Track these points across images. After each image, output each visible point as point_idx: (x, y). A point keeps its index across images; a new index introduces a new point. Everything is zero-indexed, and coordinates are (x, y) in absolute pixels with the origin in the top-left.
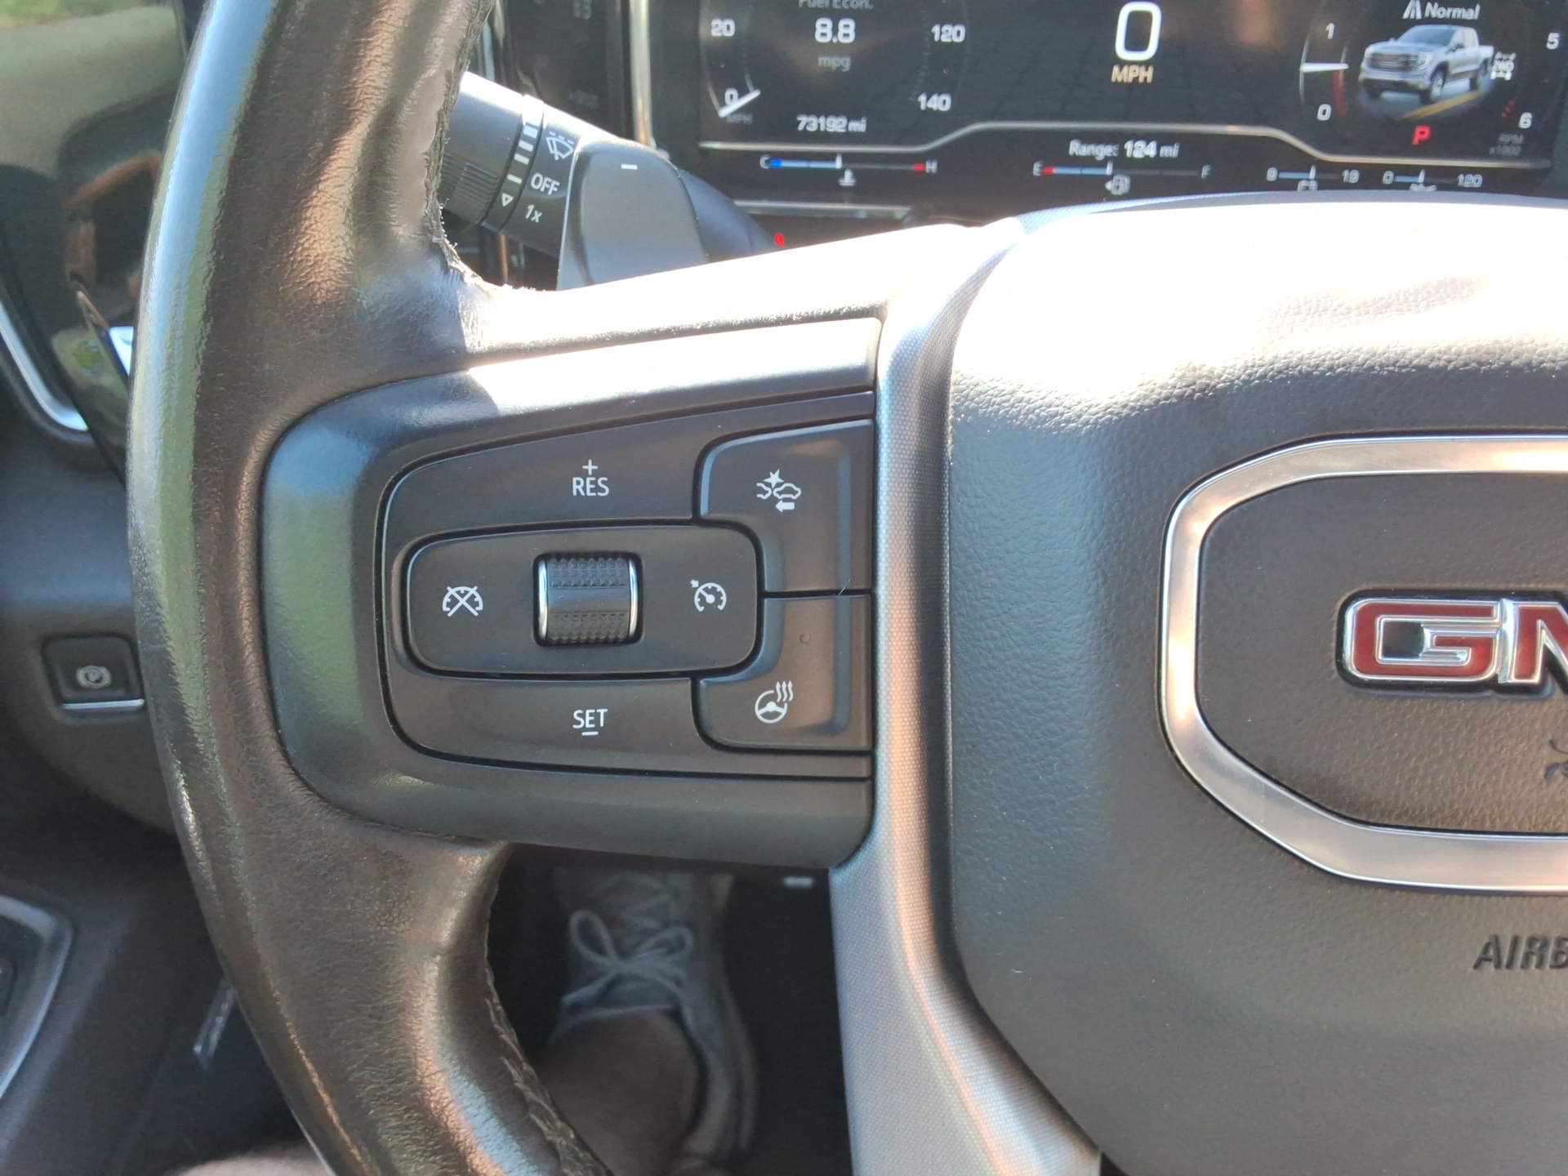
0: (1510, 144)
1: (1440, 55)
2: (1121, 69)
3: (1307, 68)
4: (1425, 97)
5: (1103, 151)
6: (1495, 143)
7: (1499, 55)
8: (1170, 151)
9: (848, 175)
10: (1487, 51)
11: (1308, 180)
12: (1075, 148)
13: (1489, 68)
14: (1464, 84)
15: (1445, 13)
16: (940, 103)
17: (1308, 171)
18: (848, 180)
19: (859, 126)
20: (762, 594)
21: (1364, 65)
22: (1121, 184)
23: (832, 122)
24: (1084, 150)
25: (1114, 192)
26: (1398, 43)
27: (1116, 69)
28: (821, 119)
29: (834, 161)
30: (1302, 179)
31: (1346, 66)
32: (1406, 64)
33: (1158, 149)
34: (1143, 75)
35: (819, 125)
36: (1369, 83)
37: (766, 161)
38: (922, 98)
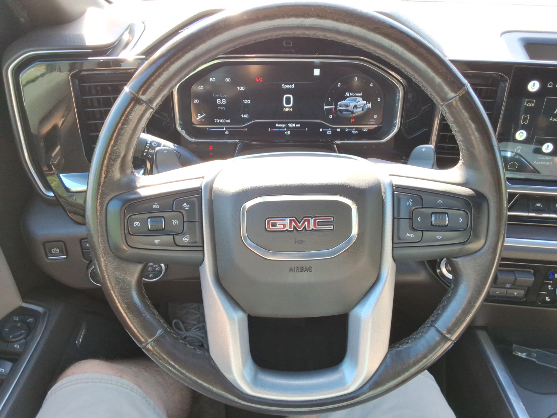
0: (373, 121)
1: (355, 103)
2: (285, 109)
3: (325, 107)
4: (352, 112)
5: (284, 126)
6: (369, 121)
7: (367, 103)
8: (298, 125)
9: (227, 131)
10: (365, 102)
11: (329, 131)
12: (277, 125)
13: (366, 106)
14: (361, 109)
15: (355, 94)
16: (246, 116)
17: (329, 129)
18: (227, 133)
19: (228, 121)
20: (184, 222)
21: (338, 106)
22: (288, 132)
23: (222, 120)
24: (279, 125)
25: (287, 134)
26: (345, 101)
27: (284, 108)
28: (220, 120)
29: (224, 129)
30: (328, 131)
31: (334, 107)
32: (347, 106)
33: (295, 125)
34: (290, 109)
35: (219, 121)
36: (340, 110)
37: (208, 129)
38: (242, 115)
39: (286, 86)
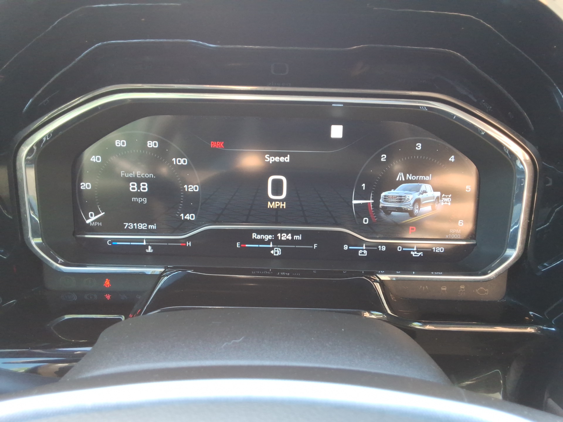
0: (455, 233)
1: (416, 196)
2: (271, 204)
3: (355, 202)
4: (412, 214)
5: (268, 237)
6: (448, 233)
7: (443, 195)
8: (298, 237)
9: (150, 247)
10: (438, 194)
11: (363, 250)
12: (254, 235)
14: (429, 207)
15: (416, 178)
16: (190, 217)
17: (362, 246)
18: (150, 250)
19: (153, 227)
21: (381, 201)
22: (278, 251)
23: (140, 225)
24: (259, 237)
25: (275, 255)
26: (396, 191)
27: (269, 203)
28: (135, 224)
29: (143, 242)
30: (360, 249)
31: (373, 201)
32: (401, 199)
33: (292, 236)
34: (281, 205)
35: (134, 226)
36: (384, 208)
37: (110, 243)
38: (182, 215)
39: (272, 159)
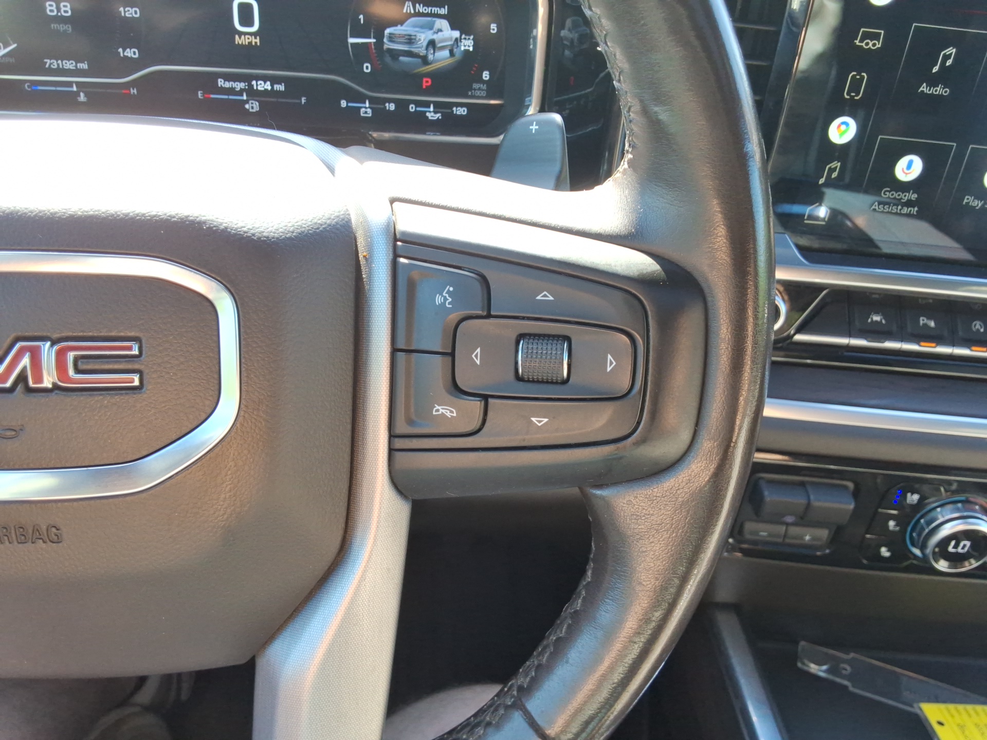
0: (479, 89)
1: (429, 35)
2: (240, 38)
3: (352, 40)
4: (425, 60)
5: (239, 86)
6: (471, 89)
7: (463, 36)
8: (280, 87)
9: (82, 94)
10: (456, 34)
11: (366, 108)
12: (221, 82)
13: (459, 44)
14: (446, 53)
15: (428, 10)
16: (131, 53)
17: (365, 103)
18: (82, 98)
19: (84, 66)
21: (385, 40)
22: (254, 105)
23: (66, 63)
24: (228, 85)
25: (251, 110)
26: (403, 28)
27: (237, 37)
28: (60, 62)
29: (72, 87)
30: (361, 107)
31: (375, 41)
32: (410, 40)
33: (272, 86)
34: (254, 41)
35: (58, 65)
36: (390, 51)
37: (28, 86)
38: (120, 50)
